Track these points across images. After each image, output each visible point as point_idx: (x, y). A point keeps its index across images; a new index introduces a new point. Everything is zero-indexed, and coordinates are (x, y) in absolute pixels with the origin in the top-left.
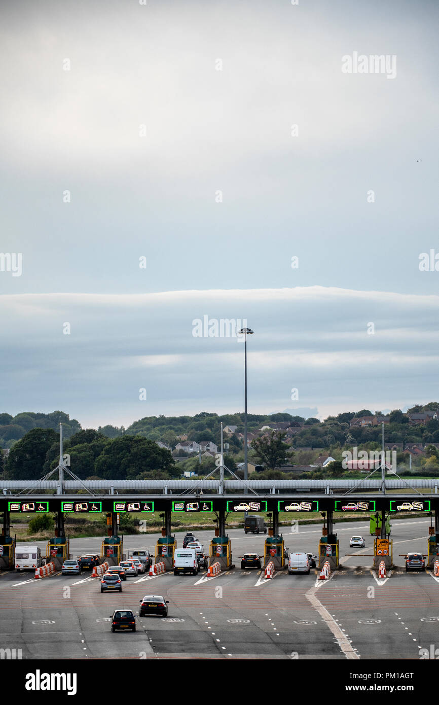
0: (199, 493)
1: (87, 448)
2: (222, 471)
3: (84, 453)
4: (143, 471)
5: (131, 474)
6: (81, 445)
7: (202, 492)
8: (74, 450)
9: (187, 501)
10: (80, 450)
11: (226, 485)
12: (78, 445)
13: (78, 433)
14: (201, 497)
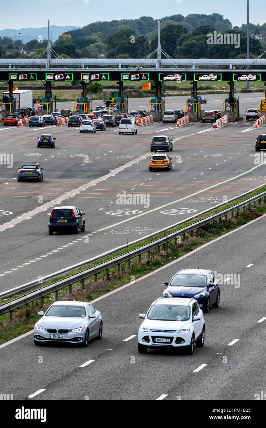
0: (139, 67)
1: (203, 39)
2: (159, 53)
3: (200, 41)
4: (239, 54)
5: (232, 56)
6: (199, 36)
7: (141, 67)
8: (194, 39)
9: (132, 73)
10: (198, 39)
11: (162, 63)
12: (197, 36)
13: (198, 28)
14: (141, 70)
